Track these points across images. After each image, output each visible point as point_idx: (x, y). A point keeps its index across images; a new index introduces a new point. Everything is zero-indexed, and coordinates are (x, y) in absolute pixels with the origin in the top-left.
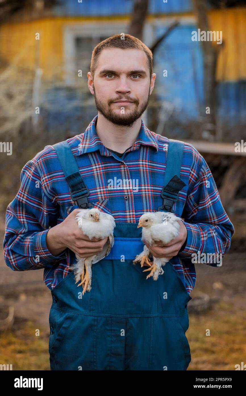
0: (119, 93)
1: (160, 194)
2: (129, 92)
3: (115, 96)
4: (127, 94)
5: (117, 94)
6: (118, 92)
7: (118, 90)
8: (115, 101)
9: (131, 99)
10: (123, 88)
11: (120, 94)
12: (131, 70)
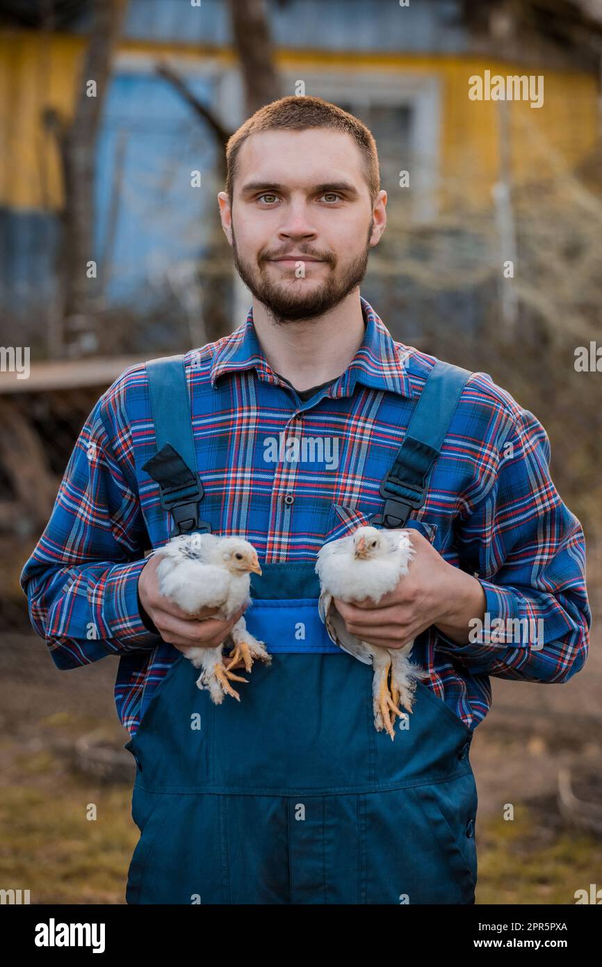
0: (285, 238)
1: (206, 490)
2: (311, 236)
3: (275, 244)
4: (306, 241)
5: (281, 239)
6: (283, 235)
7: (284, 230)
8: (274, 258)
9: (317, 254)
10: (298, 225)
11: (289, 240)
12: (322, 183)
